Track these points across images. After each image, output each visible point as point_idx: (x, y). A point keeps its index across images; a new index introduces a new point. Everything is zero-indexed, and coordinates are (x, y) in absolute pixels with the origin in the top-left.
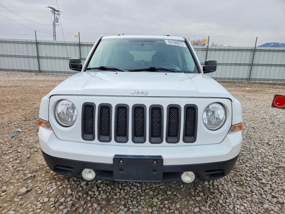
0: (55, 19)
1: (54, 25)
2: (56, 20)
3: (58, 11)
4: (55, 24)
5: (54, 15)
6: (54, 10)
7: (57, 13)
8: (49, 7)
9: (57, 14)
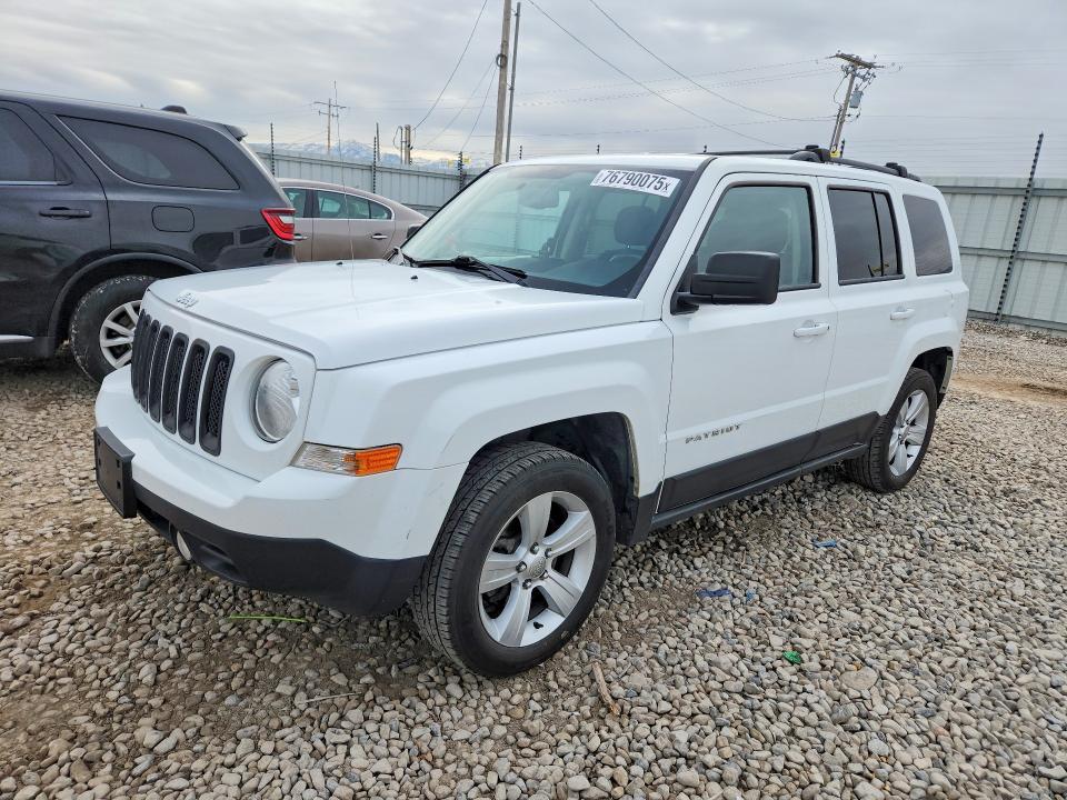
0: (849, 94)
1: (841, 118)
2: (854, 98)
3: (870, 66)
4: (844, 116)
5: (852, 83)
6: (856, 62)
7: (863, 72)
8: (837, 56)
9: (864, 78)
